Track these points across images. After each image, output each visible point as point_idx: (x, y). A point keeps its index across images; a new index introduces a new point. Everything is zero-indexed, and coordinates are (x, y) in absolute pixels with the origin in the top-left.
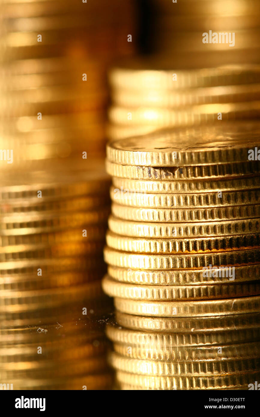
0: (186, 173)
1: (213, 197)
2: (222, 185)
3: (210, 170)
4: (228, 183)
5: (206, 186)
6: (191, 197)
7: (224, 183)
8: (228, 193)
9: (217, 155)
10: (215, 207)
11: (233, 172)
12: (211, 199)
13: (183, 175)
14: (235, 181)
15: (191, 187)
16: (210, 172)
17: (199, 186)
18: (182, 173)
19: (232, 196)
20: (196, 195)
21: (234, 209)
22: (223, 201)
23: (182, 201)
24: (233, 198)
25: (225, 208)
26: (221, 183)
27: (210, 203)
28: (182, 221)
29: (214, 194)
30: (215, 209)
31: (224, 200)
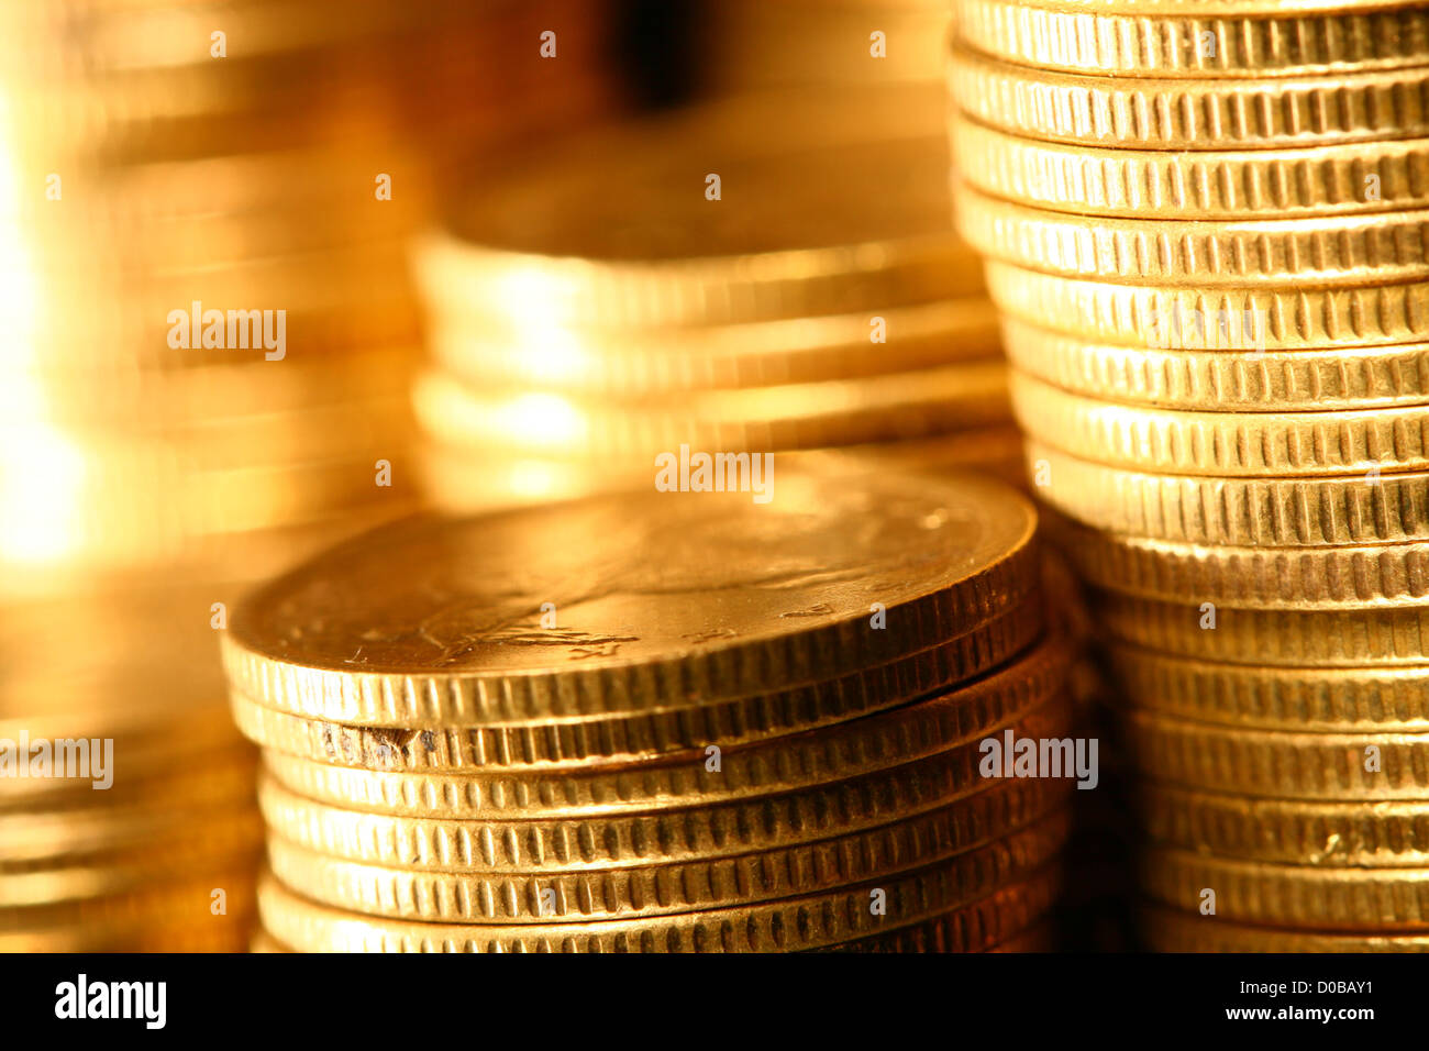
0: (446, 748)
1: (551, 838)
2: (580, 792)
3: (528, 742)
4: (601, 784)
5: (524, 798)
6: (477, 835)
7: (588, 784)
8: (605, 821)
9: (543, 690)
10: (564, 873)
11: (614, 748)
12: (545, 842)
13: (434, 754)
14: (625, 778)
15: (472, 797)
16: (529, 748)
17: (499, 797)
18: (432, 750)
19: (622, 832)
20: (493, 825)
21: (634, 880)
22: (589, 852)
23: (468, 845)
24: (625, 839)
25: (599, 876)
26: (573, 784)
27: (542, 857)
28: (476, 921)
29: (554, 823)
30: (566, 877)
31: (593, 846)
